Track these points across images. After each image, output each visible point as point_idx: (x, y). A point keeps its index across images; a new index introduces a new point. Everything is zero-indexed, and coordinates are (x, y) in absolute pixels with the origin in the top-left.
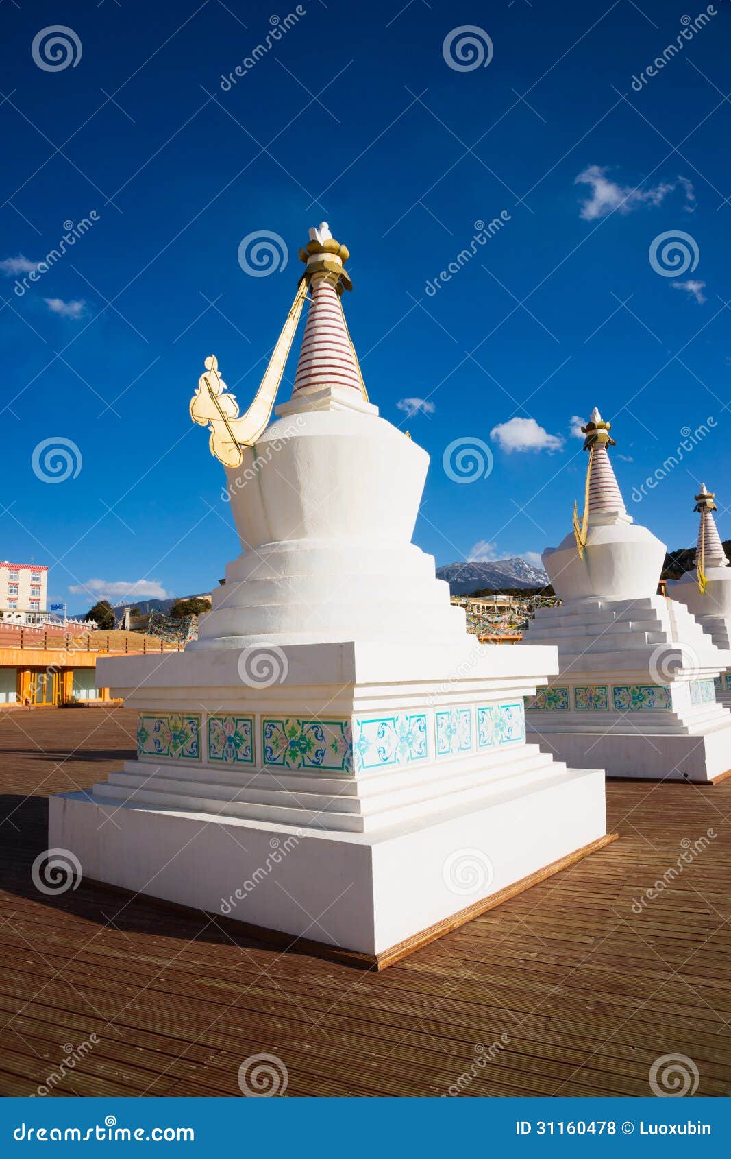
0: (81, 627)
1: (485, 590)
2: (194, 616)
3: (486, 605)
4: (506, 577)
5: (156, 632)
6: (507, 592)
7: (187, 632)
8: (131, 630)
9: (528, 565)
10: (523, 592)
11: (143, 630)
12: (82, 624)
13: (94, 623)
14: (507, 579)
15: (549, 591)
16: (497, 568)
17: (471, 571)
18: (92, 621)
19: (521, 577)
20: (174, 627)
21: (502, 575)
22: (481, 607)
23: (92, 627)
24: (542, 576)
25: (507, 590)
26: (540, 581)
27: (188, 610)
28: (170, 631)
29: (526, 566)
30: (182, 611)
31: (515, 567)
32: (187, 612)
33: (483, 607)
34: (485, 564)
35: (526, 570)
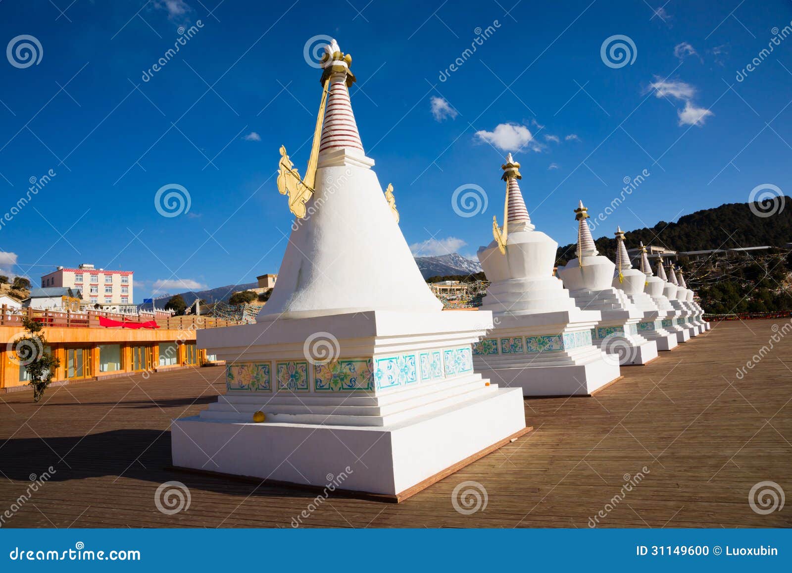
0: (165, 314)
1: (436, 277)
2: (246, 304)
3: (441, 288)
4: (447, 267)
5: (220, 316)
6: (451, 278)
7: (242, 314)
8: (201, 315)
9: (462, 258)
10: (462, 277)
11: (210, 315)
12: (165, 312)
13: (172, 311)
14: (448, 268)
15: (481, 276)
16: (441, 261)
17: (422, 263)
18: (171, 309)
19: (457, 267)
20: (232, 311)
21: (445, 266)
22: (438, 289)
23: (172, 314)
24: (472, 266)
25: (451, 277)
26: (471, 269)
27: (242, 299)
28: (229, 315)
29: (461, 259)
30: (237, 300)
31: (453, 260)
32: (241, 301)
33: (440, 289)
34: (432, 258)
35: (461, 261)
